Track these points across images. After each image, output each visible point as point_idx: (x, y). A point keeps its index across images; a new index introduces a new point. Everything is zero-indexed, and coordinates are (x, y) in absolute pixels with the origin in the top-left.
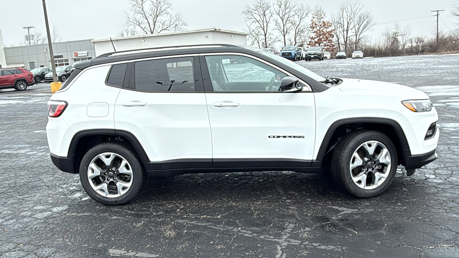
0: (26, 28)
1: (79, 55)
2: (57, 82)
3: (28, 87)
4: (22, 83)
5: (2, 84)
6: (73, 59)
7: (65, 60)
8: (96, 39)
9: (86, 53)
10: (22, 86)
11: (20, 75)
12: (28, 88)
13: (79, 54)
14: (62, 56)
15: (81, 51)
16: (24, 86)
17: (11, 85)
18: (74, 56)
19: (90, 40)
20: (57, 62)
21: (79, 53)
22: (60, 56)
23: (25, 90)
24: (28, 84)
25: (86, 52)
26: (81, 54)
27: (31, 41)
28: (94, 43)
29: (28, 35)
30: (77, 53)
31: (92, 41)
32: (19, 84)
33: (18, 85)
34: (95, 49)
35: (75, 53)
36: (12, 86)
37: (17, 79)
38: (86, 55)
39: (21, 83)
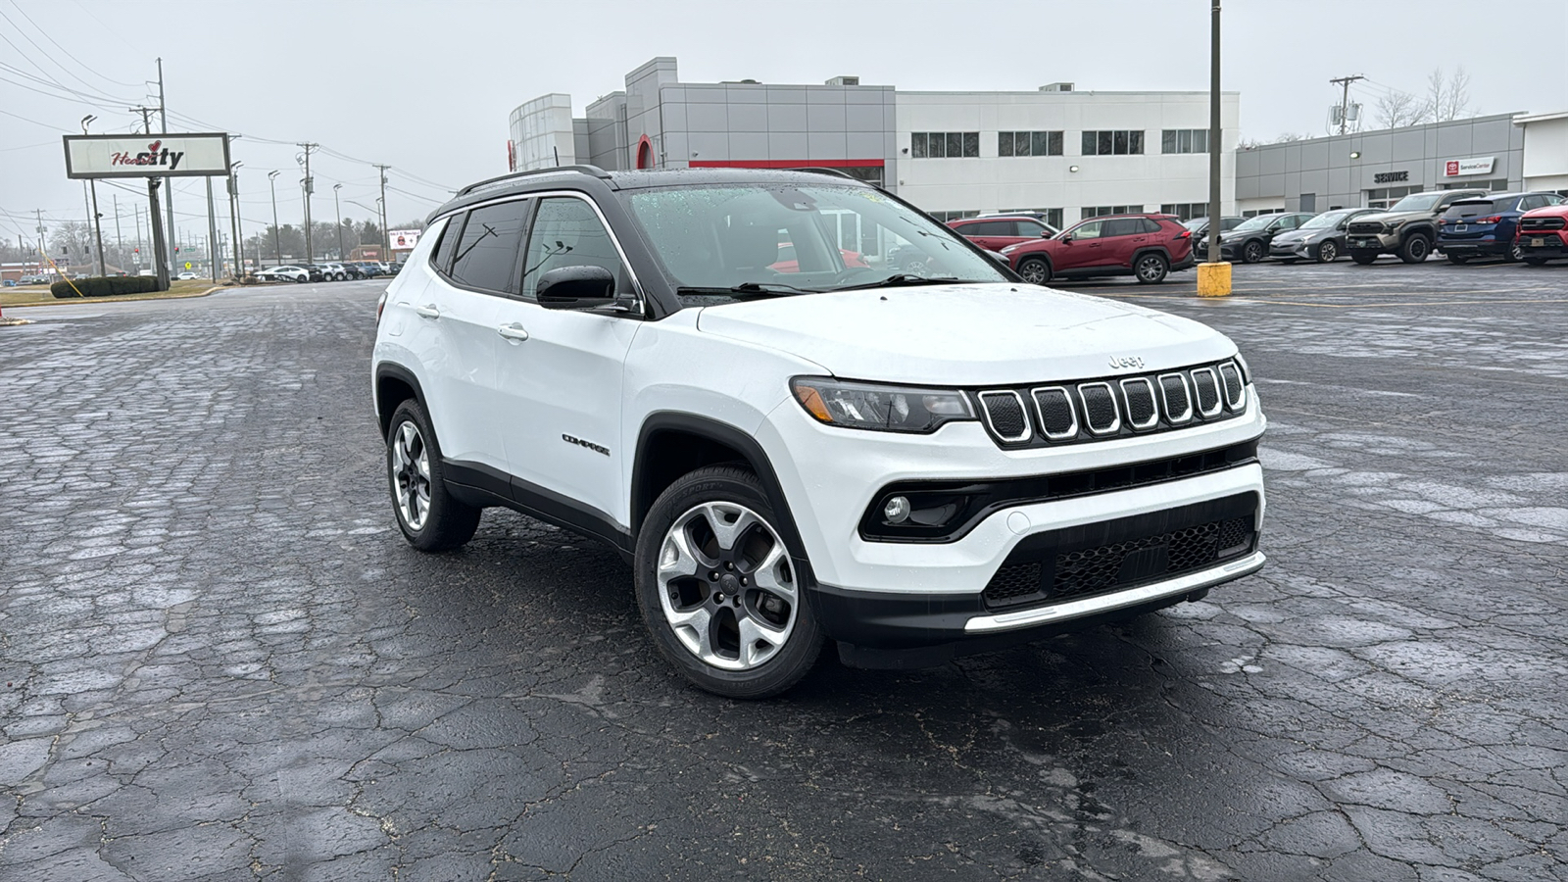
0: (1338, 81)
1: (1461, 172)
2: (1218, 261)
3: (1168, 273)
4: (1154, 262)
5: (1097, 262)
6: (1439, 184)
7: (1412, 187)
8: (1534, 113)
9: (1487, 166)
10: (1151, 271)
11: (1151, 238)
12: (1170, 276)
13: (1463, 168)
14: (1405, 173)
15: (1472, 155)
16: (1158, 269)
17: (1121, 264)
18: (1445, 174)
19: (1510, 116)
20: (1386, 197)
21: (1462, 163)
22: (1400, 173)
23: (1160, 282)
24: (1171, 264)
25: (1490, 160)
26: (1470, 167)
27: (1348, 123)
28: (1525, 125)
29: (1342, 105)
30: (1457, 163)
31: (1517, 119)
32: (1145, 265)
33: (1142, 266)
34: (1523, 149)
35: (1449, 164)
36: (1123, 268)
37: (1144, 249)
38: (1489, 170)
39: (1151, 260)
